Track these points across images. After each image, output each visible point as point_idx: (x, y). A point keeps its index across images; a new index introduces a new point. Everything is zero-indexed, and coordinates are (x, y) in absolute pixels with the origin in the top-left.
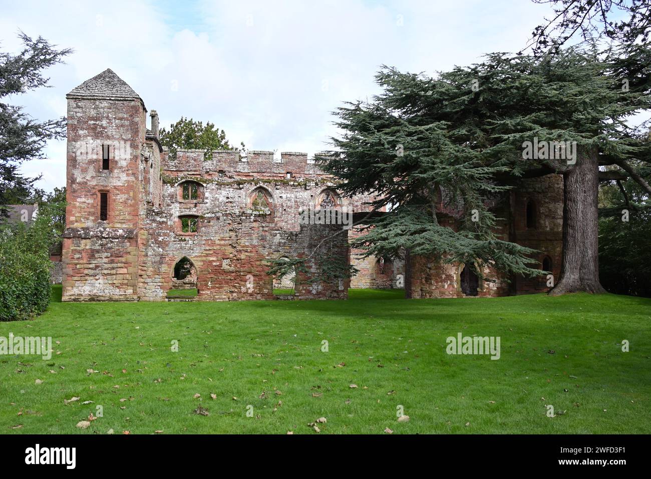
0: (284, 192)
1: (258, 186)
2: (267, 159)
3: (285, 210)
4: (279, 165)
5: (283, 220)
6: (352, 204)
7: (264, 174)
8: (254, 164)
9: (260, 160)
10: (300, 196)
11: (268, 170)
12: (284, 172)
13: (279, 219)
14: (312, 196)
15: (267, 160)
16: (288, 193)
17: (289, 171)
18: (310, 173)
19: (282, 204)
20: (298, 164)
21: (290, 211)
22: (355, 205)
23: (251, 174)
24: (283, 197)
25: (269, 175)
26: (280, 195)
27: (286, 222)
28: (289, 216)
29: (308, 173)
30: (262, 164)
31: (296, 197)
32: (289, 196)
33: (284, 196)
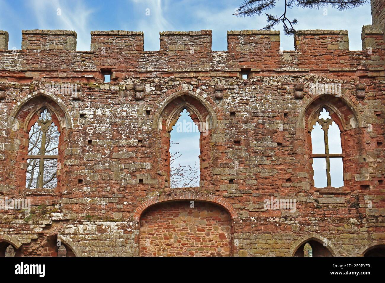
0: (89, 105)
1: (35, 93)
2: (61, 44)
3: (90, 142)
4: (85, 55)
5: (84, 164)
6: (237, 127)
7: (55, 74)
8: (35, 54)
9: (47, 47)
10: (124, 113)
11: (64, 66)
12: (95, 69)
13: (76, 162)
14: (148, 112)
15: (61, 47)
16: (97, 107)
17: (106, 66)
18: (149, 69)
19: (84, 130)
20: (124, 54)
21: (101, 143)
22: (241, 130)
23: (28, 75)
24: (88, 116)
25: (65, 75)
26: (81, 112)
27: (91, 168)
28: (100, 154)
29: (144, 70)
30: (51, 53)
31: (115, 116)
32: (99, 112)
33: (90, 113)
